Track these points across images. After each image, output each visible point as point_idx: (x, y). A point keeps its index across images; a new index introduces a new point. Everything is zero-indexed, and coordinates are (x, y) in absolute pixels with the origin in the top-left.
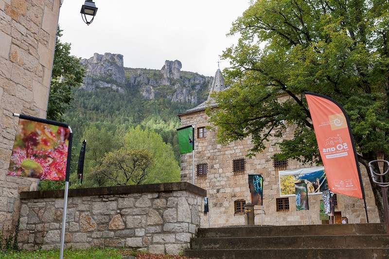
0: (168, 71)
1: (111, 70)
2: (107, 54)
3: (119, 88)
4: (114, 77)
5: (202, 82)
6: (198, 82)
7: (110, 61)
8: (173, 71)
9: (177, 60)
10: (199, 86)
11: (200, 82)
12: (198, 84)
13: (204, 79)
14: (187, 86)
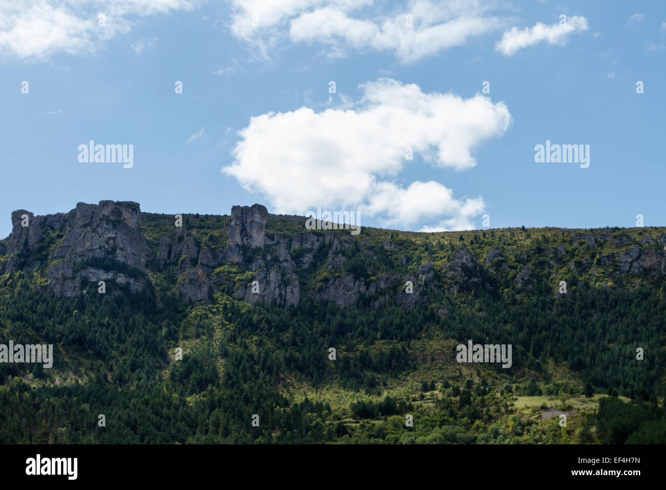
0: (238, 231)
1: (114, 239)
2: (104, 204)
3: (132, 281)
4: (120, 257)
5: (317, 245)
6: (308, 246)
7: (112, 218)
8: (248, 230)
9: (256, 205)
10: (310, 255)
11: (313, 245)
12: (310, 250)
13: (321, 239)
14: (281, 259)
